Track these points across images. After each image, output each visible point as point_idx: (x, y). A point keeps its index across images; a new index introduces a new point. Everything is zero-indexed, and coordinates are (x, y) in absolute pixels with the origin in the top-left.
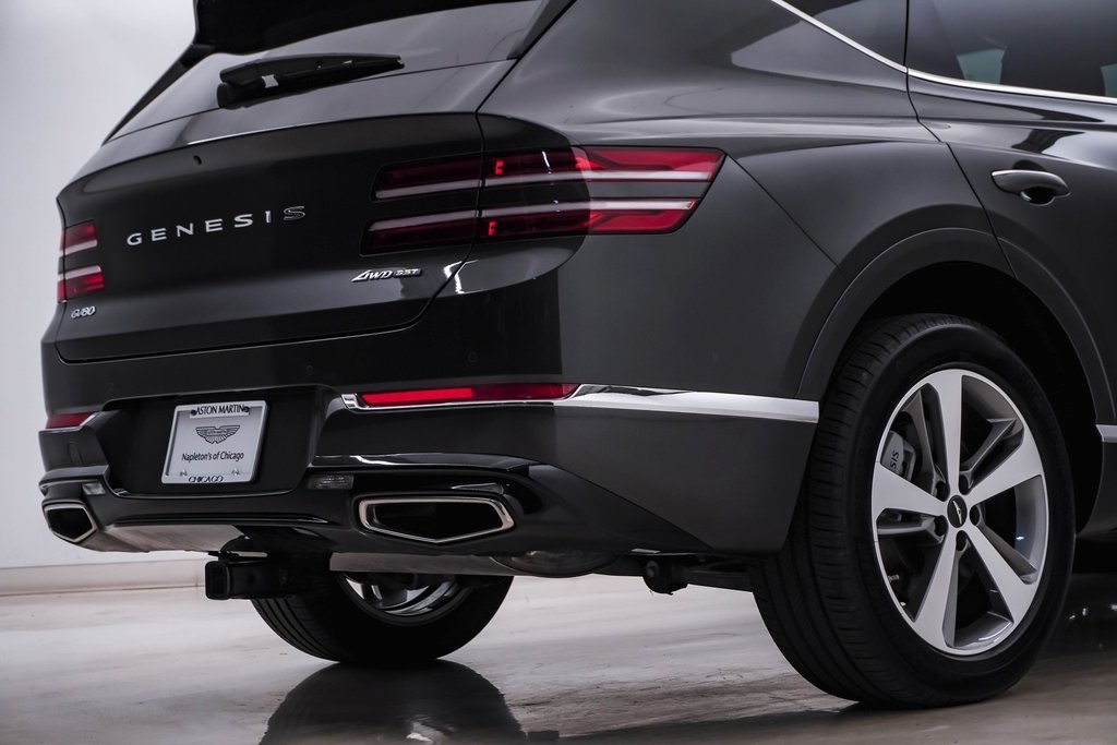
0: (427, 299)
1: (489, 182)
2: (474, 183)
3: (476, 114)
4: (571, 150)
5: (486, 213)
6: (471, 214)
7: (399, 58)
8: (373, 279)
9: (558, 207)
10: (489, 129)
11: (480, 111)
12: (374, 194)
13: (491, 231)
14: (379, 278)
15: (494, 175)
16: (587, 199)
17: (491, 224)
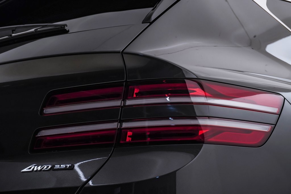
0: (77, 187)
1: (129, 102)
2: (117, 103)
3: (123, 53)
4: (185, 82)
5: (125, 125)
6: (114, 125)
7: (67, 26)
8: (37, 170)
9: (172, 122)
10: (131, 63)
11: (124, 51)
12: (42, 110)
13: (128, 139)
14: (41, 170)
15: (132, 98)
16: (195, 117)
17: (130, 133)
